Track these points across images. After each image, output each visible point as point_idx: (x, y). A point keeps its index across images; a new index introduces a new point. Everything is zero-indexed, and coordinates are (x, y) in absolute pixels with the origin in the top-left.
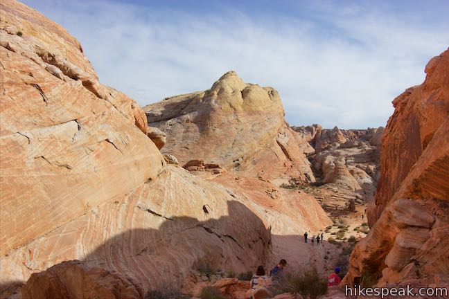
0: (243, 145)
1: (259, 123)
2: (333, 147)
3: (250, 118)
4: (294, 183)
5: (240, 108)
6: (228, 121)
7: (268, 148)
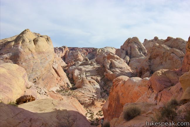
0: (37, 71)
1: (44, 58)
2: (77, 64)
3: (39, 56)
4: (62, 89)
5: (34, 51)
6: (29, 58)
7: (49, 71)
